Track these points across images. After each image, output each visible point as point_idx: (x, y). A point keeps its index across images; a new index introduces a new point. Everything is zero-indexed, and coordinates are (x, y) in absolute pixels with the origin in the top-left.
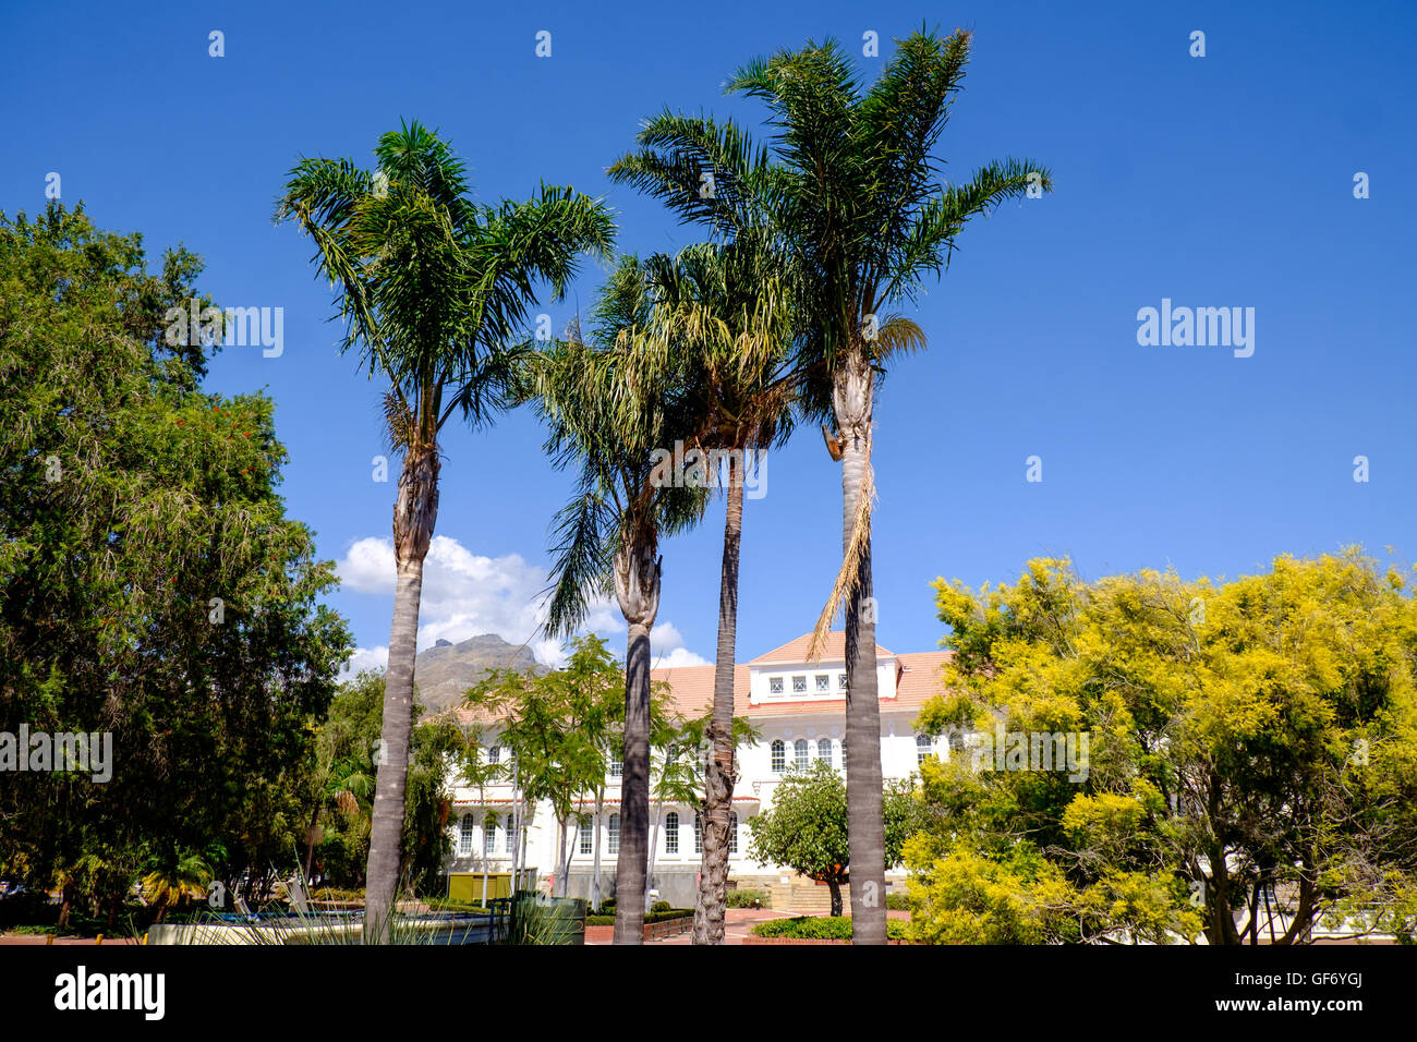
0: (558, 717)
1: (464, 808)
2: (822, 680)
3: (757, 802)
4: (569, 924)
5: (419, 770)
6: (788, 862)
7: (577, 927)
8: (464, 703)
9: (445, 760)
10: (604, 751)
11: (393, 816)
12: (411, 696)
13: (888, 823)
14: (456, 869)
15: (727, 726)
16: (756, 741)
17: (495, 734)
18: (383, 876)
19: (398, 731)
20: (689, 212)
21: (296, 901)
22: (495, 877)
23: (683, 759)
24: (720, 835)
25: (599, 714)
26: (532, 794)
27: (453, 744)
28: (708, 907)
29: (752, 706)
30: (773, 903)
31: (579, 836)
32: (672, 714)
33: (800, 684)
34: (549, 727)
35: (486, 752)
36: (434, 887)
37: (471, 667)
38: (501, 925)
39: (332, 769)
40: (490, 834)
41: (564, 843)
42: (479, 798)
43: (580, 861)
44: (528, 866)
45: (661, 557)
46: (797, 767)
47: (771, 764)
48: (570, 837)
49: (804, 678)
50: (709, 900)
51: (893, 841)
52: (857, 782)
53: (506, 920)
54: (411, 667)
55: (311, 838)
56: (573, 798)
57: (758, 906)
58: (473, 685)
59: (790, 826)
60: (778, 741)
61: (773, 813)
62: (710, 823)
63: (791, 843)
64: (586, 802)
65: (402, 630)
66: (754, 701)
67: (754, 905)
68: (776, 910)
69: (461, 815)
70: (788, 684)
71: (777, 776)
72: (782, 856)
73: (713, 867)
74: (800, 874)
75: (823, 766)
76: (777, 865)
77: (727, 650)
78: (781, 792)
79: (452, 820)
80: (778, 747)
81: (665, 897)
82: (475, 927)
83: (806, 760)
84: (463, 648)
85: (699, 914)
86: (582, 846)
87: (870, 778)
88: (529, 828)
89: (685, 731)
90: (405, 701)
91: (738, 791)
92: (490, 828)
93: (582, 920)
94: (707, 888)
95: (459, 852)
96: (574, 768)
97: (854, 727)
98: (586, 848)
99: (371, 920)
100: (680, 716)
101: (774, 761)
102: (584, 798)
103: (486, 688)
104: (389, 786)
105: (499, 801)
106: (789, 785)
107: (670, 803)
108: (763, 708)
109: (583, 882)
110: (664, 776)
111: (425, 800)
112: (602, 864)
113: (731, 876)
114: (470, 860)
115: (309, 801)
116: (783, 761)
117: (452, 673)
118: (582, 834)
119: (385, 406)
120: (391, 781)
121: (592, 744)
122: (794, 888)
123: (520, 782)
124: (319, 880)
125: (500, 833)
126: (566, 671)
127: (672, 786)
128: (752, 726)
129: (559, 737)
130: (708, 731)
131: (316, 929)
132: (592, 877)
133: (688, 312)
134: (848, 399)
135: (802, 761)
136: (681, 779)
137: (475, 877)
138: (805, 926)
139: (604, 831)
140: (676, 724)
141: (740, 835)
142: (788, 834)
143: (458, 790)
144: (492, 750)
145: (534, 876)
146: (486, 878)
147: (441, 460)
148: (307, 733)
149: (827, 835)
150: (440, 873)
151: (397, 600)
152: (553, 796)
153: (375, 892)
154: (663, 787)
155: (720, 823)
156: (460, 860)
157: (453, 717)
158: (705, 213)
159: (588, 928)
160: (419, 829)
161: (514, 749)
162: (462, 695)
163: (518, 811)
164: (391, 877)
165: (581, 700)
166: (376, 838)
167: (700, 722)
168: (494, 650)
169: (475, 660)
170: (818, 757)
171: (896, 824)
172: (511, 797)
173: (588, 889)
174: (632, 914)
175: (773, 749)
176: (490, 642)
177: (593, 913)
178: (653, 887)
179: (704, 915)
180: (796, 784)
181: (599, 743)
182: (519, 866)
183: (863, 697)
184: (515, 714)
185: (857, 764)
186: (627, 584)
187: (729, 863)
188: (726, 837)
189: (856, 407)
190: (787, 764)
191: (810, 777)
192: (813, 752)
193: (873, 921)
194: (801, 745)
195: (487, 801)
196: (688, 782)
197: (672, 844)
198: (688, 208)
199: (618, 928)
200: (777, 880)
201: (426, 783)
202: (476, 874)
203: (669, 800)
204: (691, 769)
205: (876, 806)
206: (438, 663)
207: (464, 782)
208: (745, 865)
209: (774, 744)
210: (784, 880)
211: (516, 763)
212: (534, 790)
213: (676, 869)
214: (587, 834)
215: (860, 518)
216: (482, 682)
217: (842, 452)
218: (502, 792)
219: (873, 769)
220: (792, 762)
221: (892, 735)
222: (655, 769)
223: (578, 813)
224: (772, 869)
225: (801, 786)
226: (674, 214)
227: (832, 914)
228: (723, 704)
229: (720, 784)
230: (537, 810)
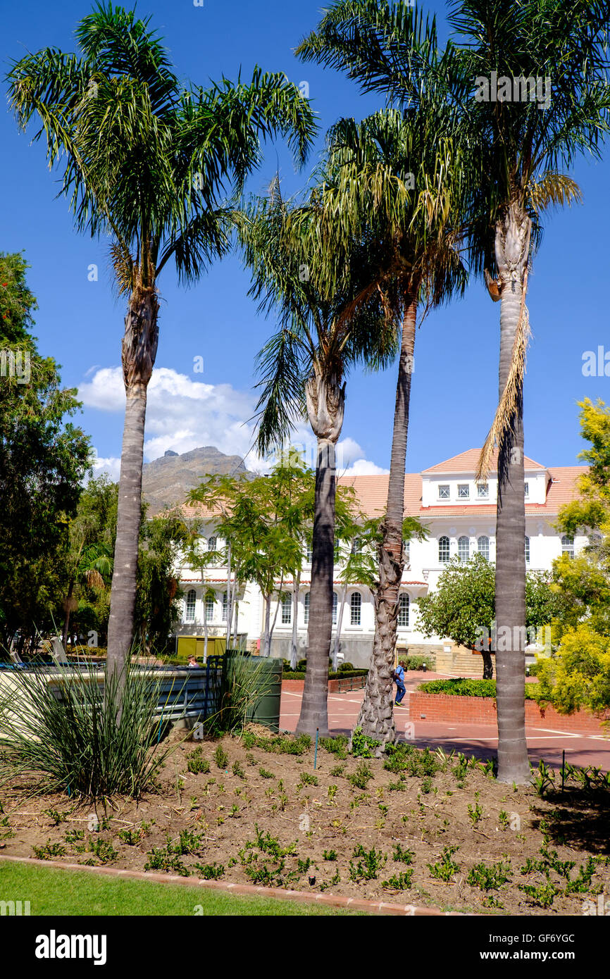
0: (264, 514)
1: (188, 585)
2: (483, 488)
3: (425, 586)
4: (269, 677)
5: (152, 554)
6: (449, 634)
7: (276, 679)
8: (188, 501)
9: (173, 547)
10: (301, 542)
11: (127, 590)
12: (139, 495)
13: (533, 606)
14: (183, 633)
15: (398, 523)
16: (426, 537)
17: (213, 527)
18: (120, 635)
19: (130, 522)
20: (368, 82)
21: (58, 654)
22: (214, 640)
23: (365, 549)
24: (390, 611)
25: (297, 512)
26: (243, 575)
27: (179, 534)
28: (380, 667)
29: (423, 508)
30: (437, 667)
31: (280, 609)
32: (356, 514)
33: (464, 491)
34: (256, 522)
35: (206, 542)
36: (165, 646)
37: (193, 473)
38: (214, 677)
39: (82, 554)
40: (210, 606)
41: (268, 614)
42: (200, 578)
43: (281, 629)
44: (239, 631)
45: (345, 383)
46: (460, 559)
47: (438, 556)
48: (273, 610)
49: (448, 487)
50: (380, 661)
51: (537, 621)
52: (504, 571)
53: (219, 672)
54: (139, 472)
55: (68, 607)
56: (276, 579)
57: (425, 669)
58: (195, 488)
59: (451, 606)
60: (444, 537)
61: (438, 595)
62: (382, 601)
63: (452, 619)
64: (285, 582)
65: (131, 442)
66: (425, 504)
67: (421, 668)
68: (439, 672)
69: (186, 591)
70: (454, 491)
71: (442, 566)
72: (444, 629)
73: (384, 636)
74: (458, 644)
75: (481, 558)
76: (439, 636)
77: (399, 461)
78: (444, 579)
79: (179, 595)
80: (444, 542)
81: (350, 658)
82: (192, 677)
83: (468, 554)
84: (187, 457)
85: (372, 672)
86: (283, 617)
87: (515, 569)
88: (240, 603)
89: (367, 527)
90: (135, 499)
91: (405, 577)
92: (209, 601)
93: (280, 674)
94: (378, 652)
95: (185, 619)
96: (277, 555)
97: (503, 526)
98: (286, 619)
99: (111, 669)
100: (362, 514)
101: (440, 553)
102: (285, 579)
103: (205, 490)
104: (124, 566)
105: (217, 581)
106: (452, 573)
107: (355, 585)
108: (432, 510)
109: (284, 645)
110: (349, 564)
111: (157, 578)
112: (298, 631)
113: (399, 643)
114: (194, 626)
115: (65, 578)
116: (448, 554)
117: (178, 478)
118: (283, 608)
119: (112, 255)
120: (125, 562)
121: (291, 536)
122: (455, 655)
123: (233, 566)
124: (75, 639)
125: (218, 606)
126: (270, 477)
127: (356, 571)
128: (423, 524)
129: (264, 530)
130: (382, 527)
131: (69, 675)
132: (290, 642)
133: (372, 171)
134: (507, 246)
135: (464, 554)
136: (363, 566)
137: (198, 639)
138: (461, 686)
139: (301, 606)
140: (359, 522)
141: (410, 612)
142: (450, 612)
143: (183, 571)
144: (210, 540)
145: (244, 640)
146: (206, 640)
147: (160, 302)
148: (62, 526)
149: (482, 614)
150: (170, 636)
151: (127, 417)
152: (259, 578)
153: (116, 650)
154: (348, 572)
155: (391, 601)
156: (186, 626)
157: (179, 513)
158: (383, 82)
159: (283, 681)
160: (153, 601)
161: (228, 539)
162: (187, 494)
163: (231, 588)
164: (127, 637)
165: (283, 501)
166: (114, 606)
167: (378, 521)
168: (213, 460)
169: (196, 467)
170: (477, 551)
171: (539, 607)
172: (225, 577)
173: (287, 650)
174: (318, 671)
175: (440, 544)
176: (208, 453)
177: (291, 669)
178: (339, 651)
179: (376, 674)
180: (458, 572)
181: (297, 535)
182: (232, 631)
183: (512, 502)
184: (229, 511)
185: (505, 557)
186: (316, 406)
187: (397, 633)
188: (395, 613)
189: (514, 254)
190: (451, 556)
191: (470, 567)
192: (474, 547)
193: (514, 683)
194: (463, 541)
195: (207, 580)
196: (369, 568)
197: (356, 617)
198: (369, 77)
199: (309, 681)
200: (440, 649)
201: (158, 564)
202: (199, 637)
203: (353, 583)
204: (372, 559)
205: (519, 592)
206: (167, 469)
207: (187, 565)
208: (412, 635)
209: (441, 539)
210: (447, 649)
211: (229, 550)
212: (244, 572)
213: (359, 637)
214: (287, 608)
215: (516, 353)
216: (202, 485)
217: (500, 293)
218: (218, 573)
219: (518, 561)
220: (456, 555)
221: (541, 535)
222: (342, 557)
223: (279, 591)
224: (435, 639)
225: (462, 574)
226: (355, 85)
227: (484, 677)
228: (395, 505)
229: (391, 570)
230: (247, 589)
